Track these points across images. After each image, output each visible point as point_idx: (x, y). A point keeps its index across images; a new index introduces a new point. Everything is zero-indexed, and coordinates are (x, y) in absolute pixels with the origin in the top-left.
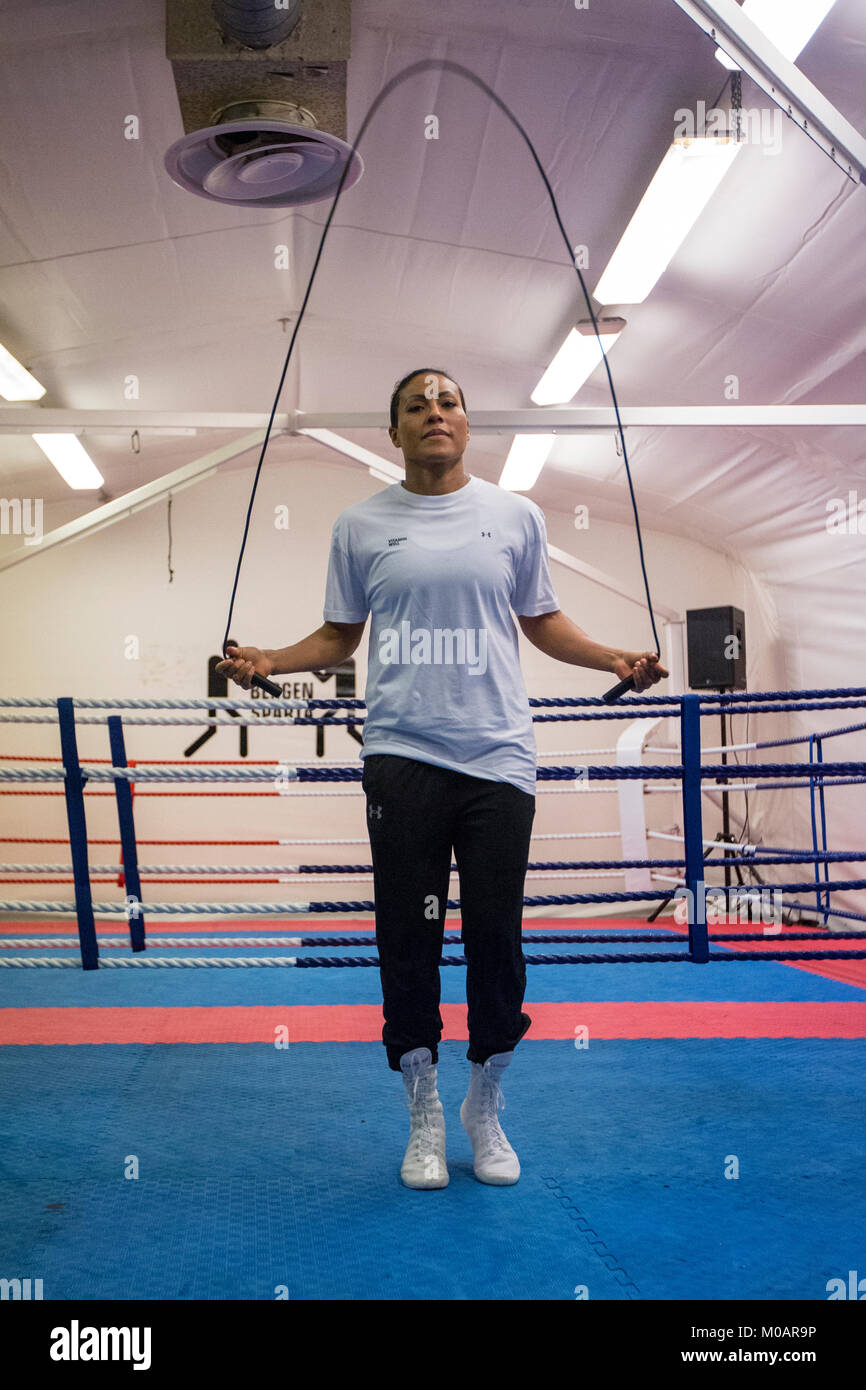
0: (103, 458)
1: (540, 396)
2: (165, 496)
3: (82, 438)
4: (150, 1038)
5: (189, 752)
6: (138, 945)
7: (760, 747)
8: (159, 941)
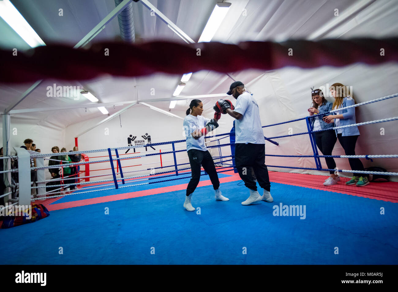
0: (108, 109)
1: (174, 95)
2: (119, 114)
3: (106, 107)
4: (127, 198)
5: (126, 153)
6: (123, 183)
7: (211, 142)
8: (127, 182)
